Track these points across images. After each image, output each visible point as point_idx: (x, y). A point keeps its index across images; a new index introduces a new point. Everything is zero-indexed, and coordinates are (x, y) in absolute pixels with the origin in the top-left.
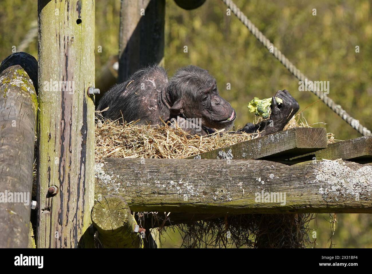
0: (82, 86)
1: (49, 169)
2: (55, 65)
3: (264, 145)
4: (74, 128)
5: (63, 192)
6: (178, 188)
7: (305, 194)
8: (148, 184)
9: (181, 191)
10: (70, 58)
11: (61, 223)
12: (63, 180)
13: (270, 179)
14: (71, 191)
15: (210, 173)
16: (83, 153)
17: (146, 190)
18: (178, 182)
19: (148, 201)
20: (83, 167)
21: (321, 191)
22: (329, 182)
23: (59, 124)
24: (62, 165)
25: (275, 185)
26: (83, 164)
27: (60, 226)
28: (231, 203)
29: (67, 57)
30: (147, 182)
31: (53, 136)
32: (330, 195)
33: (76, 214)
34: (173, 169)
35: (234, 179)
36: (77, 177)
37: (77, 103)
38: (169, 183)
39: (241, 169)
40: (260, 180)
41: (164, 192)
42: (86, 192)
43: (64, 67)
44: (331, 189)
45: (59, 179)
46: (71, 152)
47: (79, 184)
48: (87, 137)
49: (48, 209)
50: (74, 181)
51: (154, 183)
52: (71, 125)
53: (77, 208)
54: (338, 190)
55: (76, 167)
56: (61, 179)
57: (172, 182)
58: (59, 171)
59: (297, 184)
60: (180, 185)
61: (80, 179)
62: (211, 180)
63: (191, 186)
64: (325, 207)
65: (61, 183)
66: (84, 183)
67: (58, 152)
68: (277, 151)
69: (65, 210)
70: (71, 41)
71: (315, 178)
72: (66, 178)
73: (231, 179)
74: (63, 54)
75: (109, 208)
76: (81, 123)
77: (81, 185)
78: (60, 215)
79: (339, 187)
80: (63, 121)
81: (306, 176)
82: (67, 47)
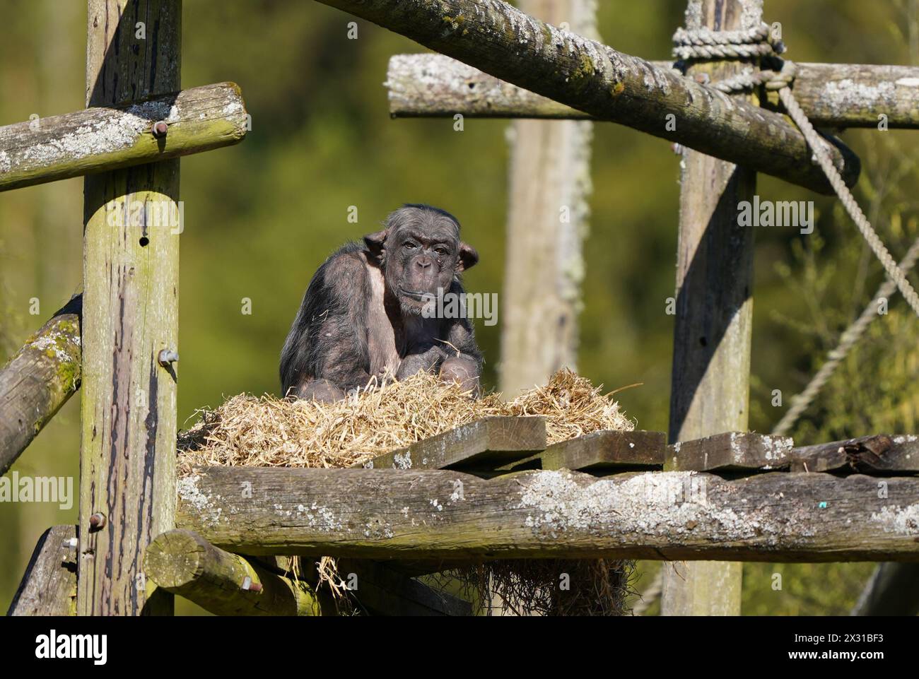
0: (148, 348)
1: (93, 486)
2: (103, 313)
3: (448, 444)
4: (133, 418)
5: (114, 523)
6: (310, 516)
7: (505, 527)
8: (264, 510)
9: (314, 522)
10: (127, 303)
11: (109, 576)
12: (114, 504)
13: (451, 501)
14: (127, 521)
15: (360, 492)
16: (149, 460)
17: (260, 521)
18: (309, 506)
19: (265, 538)
20: (148, 482)
21: (529, 522)
22: (542, 507)
23: (108, 411)
24: (112, 479)
25: (459, 512)
26: (148, 477)
27: (107, 581)
28: (392, 542)
29: (122, 300)
30: (262, 506)
31: (99, 431)
32: (543, 529)
33: (135, 561)
34: (304, 485)
35: (397, 501)
36: (138, 499)
37: (138, 377)
38: (296, 509)
39: (410, 484)
40: (435, 503)
41: (289, 524)
42: (154, 523)
43: (118, 317)
44: (544, 518)
45: (108, 501)
46: (127, 458)
47: (140, 511)
48: (158, 433)
49: (91, 552)
50: (133, 505)
51: (274, 509)
52: (128, 413)
53: (138, 550)
54: (554, 521)
55: (136, 482)
56: (111, 502)
57: (301, 507)
58: (108, 489)
59: (492, 511)
60: (314, 512)
61: (142, 502)
62: (361, 503)
63: (330, 514)
64: (538, 547)
65: (111, 510)
66: (150, 508)
67: (107, 459)
68: (464, 455)
69: (116, 552)
70: (131, 274)
71: (520, 501)
72: (119, 501)
73: (392, 502)
74: (116, 296)
75: (170, 551)
76: (146, 411)
77: (145, 512)
78: (109, 562)
79: (556, 515)
80: (115, 407)
81: (507, 497)
82: (122, 283)
